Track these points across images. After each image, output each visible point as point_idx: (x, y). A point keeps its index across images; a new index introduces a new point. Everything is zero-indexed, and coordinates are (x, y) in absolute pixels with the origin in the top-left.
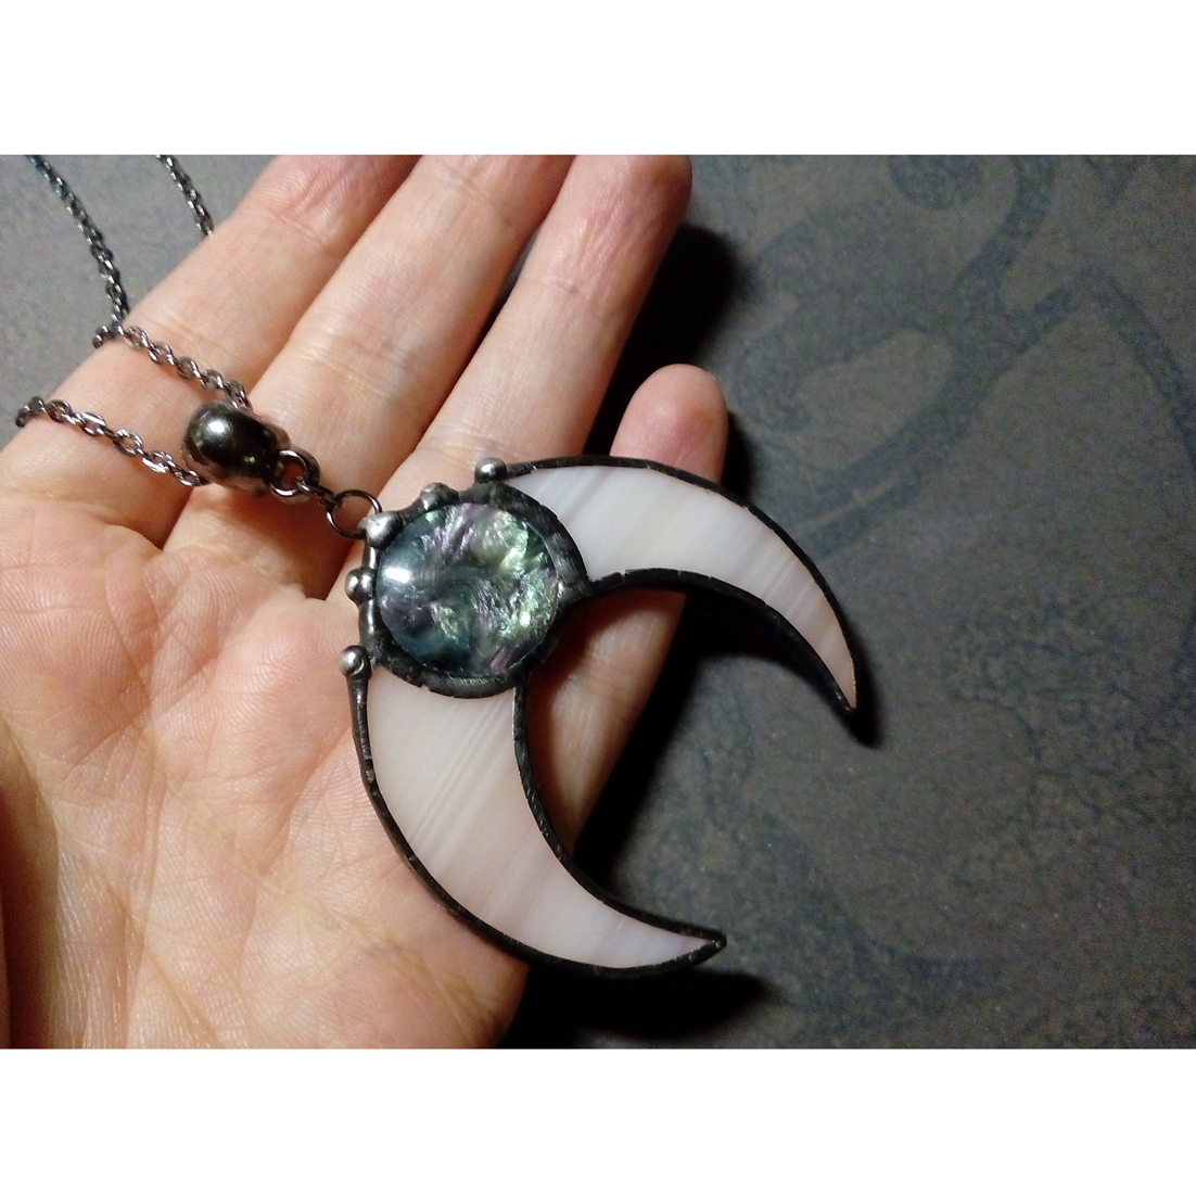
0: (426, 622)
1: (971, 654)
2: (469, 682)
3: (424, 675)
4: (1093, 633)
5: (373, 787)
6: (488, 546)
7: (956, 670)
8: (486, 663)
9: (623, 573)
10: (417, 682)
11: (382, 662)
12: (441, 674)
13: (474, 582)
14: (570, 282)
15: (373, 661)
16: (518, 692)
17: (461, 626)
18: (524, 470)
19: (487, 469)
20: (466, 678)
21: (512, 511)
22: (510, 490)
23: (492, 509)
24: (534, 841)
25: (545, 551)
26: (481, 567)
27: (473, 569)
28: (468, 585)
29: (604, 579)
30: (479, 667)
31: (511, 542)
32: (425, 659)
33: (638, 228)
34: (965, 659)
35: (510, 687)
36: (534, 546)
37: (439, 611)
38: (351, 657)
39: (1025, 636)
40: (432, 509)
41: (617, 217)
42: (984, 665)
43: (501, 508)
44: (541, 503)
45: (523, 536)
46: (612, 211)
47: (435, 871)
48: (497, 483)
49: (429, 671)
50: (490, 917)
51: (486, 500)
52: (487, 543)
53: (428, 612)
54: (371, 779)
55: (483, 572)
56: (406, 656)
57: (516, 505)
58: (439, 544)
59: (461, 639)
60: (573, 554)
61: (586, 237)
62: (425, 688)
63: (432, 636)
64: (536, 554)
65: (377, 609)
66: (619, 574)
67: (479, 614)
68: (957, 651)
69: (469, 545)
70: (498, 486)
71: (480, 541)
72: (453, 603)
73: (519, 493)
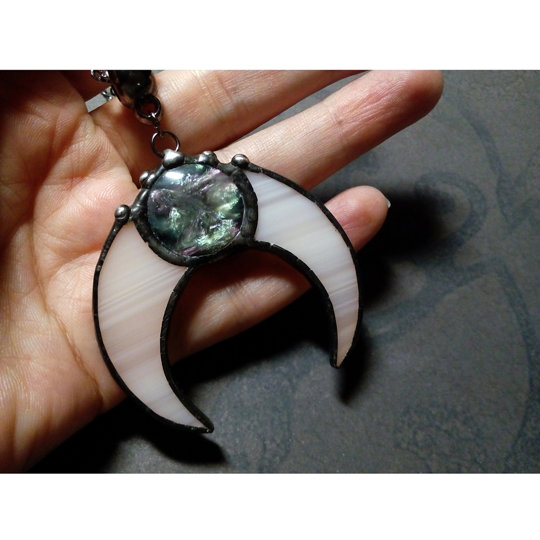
0: (165, 215)
1: (409, 425)
2: (169, 253)
3: (150, 238)
4: (470, 430)
5: (97, 274)
6: (216, 196)
7: (401, 432)
8: (183, 250)
9: (272, 244)
10: (145, 239)
11: (135, 221)
12: (159, 242)
13: (198, 210)
14: (341, 118)
15: (130, 218)
16: (188, 270)
17: (180, 226)
18: (256, 170)
19: (238, 159)
20: (169, 250)
21: (237, 186)
22: (243, 175)
23: (229, 181)
24: (155, 340)
25: (242, 214)
26: (206, 204)
27: (201, 203)
28: (195, 209)
29: (262, 242)
30: (178, 248)
31: (228, 200)
32: (156, 230)
33: (389, 114)
34: (406, 427)
35: (187, 266)
36: (238, 208)
37: (175, 214)
38: (122, 210)
39: (437, 423)
40: (201, 163)
41: (384, 101)
42: (415, 433)
43: (234, 182)
44: (255, 191)
45: (235, 201)
46: (383, 97)
47: (102, 326)
48: (240, 169)
49: (153, 237)
50: (114, 360)
51: (229, 173)
52: (217, 194)
53: (169, 210)
54: (98, 270)
55: (205, 207)
56: (148, 225)
57: (242, 185)
58: (193, 182)
59: (177, 232)
60: (254, 223)
61: (363, 101)
62: (147, 244)
63: (165, 223)
64: (236, 212)
65: (148, 195)
66: (269, 244)
67: (191, 225)
68: (403, 422)
69: (207, 190)
70: (239, 171)
71: (213, 191)
72: (183, 213)
73: (247, 179)
